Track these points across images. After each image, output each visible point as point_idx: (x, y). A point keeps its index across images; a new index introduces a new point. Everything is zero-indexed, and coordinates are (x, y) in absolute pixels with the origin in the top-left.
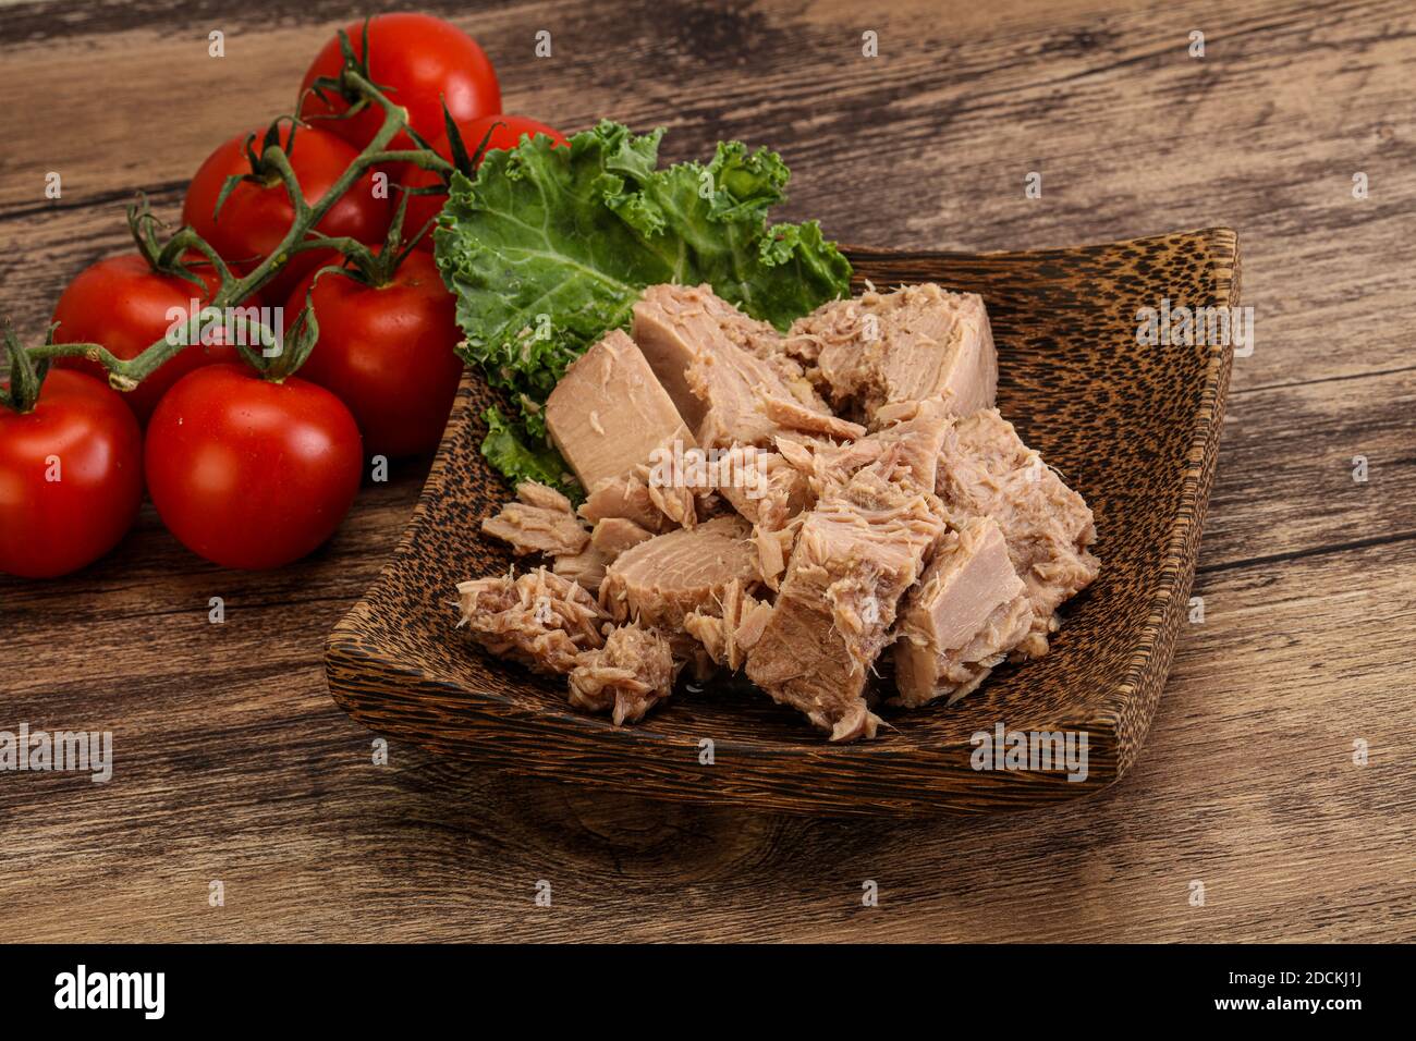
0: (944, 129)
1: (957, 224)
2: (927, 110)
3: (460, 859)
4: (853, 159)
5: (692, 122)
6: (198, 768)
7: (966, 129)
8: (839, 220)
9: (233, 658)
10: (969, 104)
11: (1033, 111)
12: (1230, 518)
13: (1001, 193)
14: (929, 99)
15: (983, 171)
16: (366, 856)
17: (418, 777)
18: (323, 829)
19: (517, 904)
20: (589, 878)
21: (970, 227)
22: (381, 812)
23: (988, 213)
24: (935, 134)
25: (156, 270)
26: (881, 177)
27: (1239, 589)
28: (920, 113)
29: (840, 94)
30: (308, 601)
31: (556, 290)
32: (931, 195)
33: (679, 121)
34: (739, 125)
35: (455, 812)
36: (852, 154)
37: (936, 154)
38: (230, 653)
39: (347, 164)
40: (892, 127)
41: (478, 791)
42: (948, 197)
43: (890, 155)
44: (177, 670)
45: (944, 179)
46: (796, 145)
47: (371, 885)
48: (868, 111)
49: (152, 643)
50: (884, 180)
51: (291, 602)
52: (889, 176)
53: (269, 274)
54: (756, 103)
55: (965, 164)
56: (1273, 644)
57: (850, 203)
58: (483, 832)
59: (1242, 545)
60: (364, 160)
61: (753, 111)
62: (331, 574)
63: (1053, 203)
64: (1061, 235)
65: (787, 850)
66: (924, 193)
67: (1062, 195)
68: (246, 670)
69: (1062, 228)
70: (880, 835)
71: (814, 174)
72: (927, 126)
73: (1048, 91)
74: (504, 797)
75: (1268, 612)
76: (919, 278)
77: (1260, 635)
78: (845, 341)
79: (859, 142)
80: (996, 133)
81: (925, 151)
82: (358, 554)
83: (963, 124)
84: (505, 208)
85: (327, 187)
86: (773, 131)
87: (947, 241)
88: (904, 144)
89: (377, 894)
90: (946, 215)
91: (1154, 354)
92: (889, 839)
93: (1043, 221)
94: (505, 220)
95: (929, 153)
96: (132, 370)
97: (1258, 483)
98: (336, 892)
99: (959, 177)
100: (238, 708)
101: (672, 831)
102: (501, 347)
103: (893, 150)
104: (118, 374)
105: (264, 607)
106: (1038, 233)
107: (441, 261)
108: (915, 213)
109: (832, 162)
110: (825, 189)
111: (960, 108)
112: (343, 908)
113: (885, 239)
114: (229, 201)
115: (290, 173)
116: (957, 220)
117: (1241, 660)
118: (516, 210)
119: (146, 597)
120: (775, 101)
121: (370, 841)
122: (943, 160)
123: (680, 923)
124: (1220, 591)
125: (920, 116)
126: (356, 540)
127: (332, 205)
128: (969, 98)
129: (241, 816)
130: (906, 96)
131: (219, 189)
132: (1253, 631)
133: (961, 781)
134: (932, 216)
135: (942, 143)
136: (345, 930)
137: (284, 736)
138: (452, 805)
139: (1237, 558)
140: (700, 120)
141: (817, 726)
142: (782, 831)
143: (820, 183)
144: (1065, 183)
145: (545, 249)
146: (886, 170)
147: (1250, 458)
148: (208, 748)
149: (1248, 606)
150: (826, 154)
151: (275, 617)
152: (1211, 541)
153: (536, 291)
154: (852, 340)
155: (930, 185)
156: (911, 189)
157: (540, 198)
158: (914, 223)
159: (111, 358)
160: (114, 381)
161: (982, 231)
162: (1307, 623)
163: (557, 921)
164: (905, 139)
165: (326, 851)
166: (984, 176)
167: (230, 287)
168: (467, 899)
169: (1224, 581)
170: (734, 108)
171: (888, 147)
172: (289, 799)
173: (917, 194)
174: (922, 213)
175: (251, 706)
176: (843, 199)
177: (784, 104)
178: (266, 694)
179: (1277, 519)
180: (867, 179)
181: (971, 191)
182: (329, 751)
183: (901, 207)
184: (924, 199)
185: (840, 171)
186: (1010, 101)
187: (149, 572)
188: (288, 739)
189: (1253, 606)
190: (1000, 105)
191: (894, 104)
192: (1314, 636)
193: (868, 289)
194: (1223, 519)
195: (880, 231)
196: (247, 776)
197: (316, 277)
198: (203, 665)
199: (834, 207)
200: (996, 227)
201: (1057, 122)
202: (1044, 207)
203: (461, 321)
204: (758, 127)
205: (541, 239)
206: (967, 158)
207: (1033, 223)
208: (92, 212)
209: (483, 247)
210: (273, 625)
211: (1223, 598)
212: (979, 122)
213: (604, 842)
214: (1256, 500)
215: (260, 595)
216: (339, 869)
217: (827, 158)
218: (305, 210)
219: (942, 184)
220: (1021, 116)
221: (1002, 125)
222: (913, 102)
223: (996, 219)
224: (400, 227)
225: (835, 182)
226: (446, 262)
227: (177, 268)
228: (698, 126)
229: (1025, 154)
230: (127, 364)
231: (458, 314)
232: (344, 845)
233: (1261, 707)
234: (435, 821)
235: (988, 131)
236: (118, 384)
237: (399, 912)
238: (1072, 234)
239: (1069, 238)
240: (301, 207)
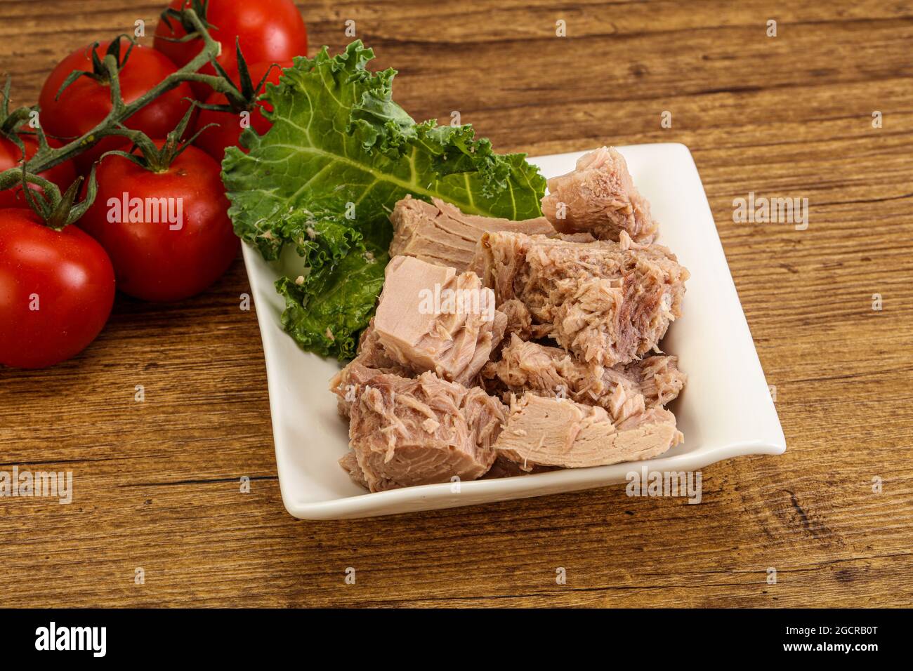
39: (164, 77)
53: (78, 148)
60: (175, 77)
85: (144, 93)
114: (70, 88)
115: (116, 79)
167: (44, 153)
197: (103, 156)
218: (120, 106)
227: (12, 133)
240: (118, 104)
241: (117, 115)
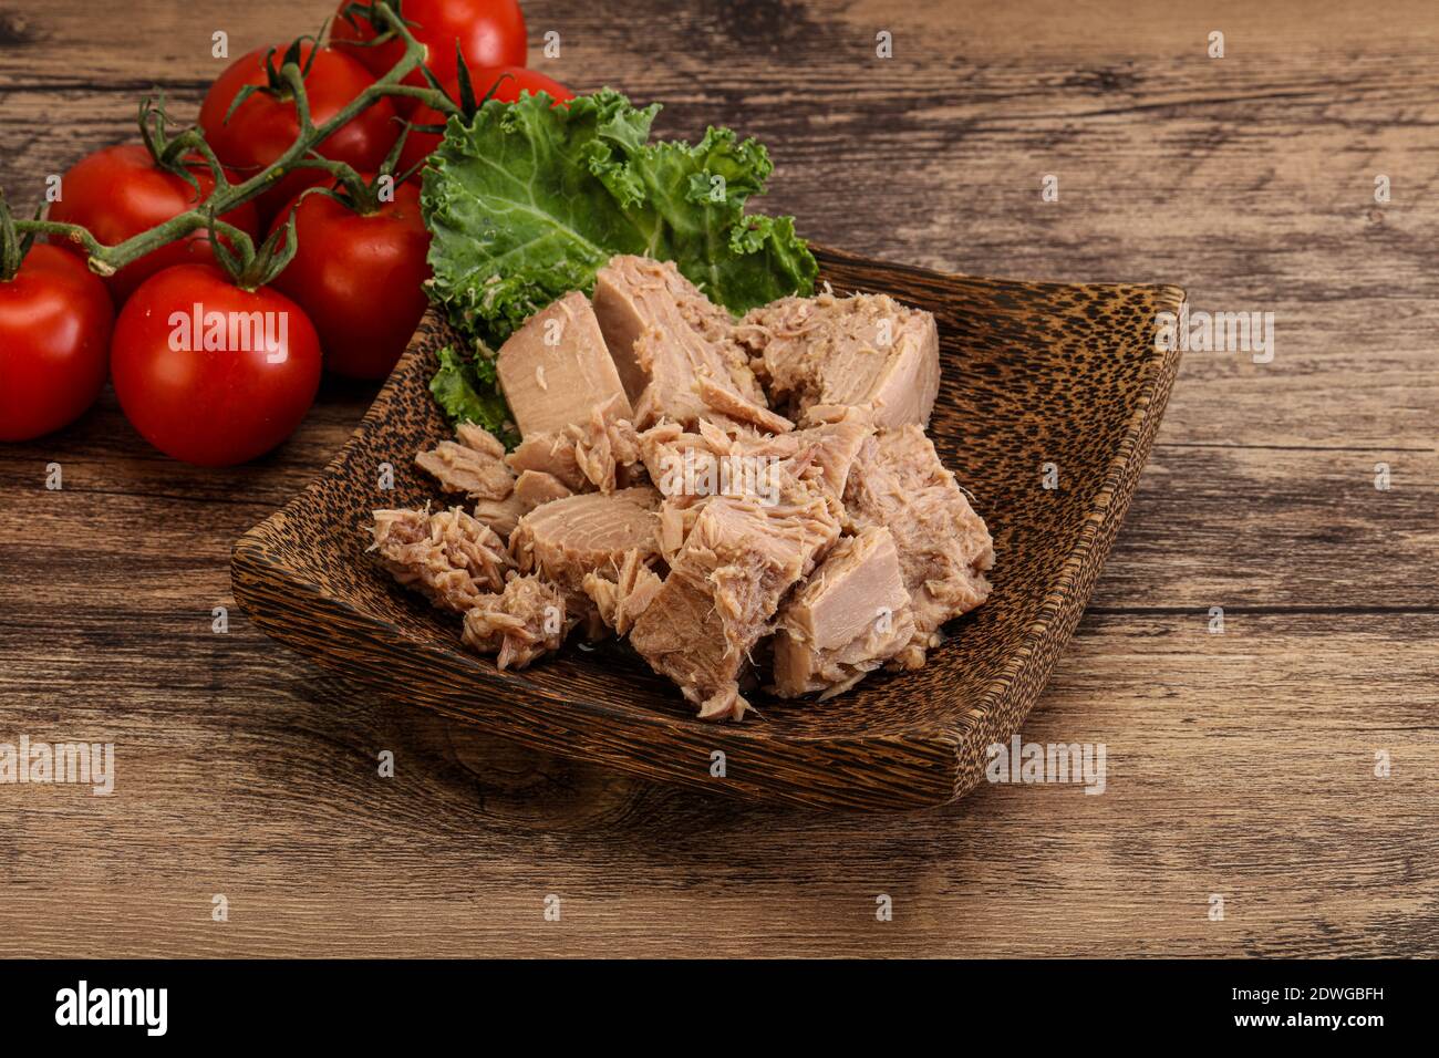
0: (953, 146)
1: (943, 240)
2: (940, 124)
3: (335, 772)
4: (860, 161)
5: (714, 101)
6: (109, 644)
7: (974, 148)
8: (832, 218)
9: (165, 546)
10: (982, 125)
11: (1043, 141)
12: (1139, 565)
13: (993, 216)
14: (945, 114)
15: (980, 192)
16: (247, 754)
17: (313, 687)
18: (213, 722)
19: (379, 823)
20: (452, 810)
21: (957, 245)
22: (271, 714)
23: (976, 234)
24: (943, 149)
25: (158, 164)
26: (882, 182)
27: (1132, 635)
28: (934, 126)
29: (861, 96)
30: (247, 503)
31: (531, 244)
32: (926, 207)
33: (701, 98)
34: (758, 110)
35: (340, 726)
36: (859, 156)
37: (940, 168)
38: (163, 541)
39: (360, 91)
40: (904, 136)
41: (366, 710)
42: (942, 212)
43: (895, 162)
44: (109, 548)
45: (942, 194)
46: (807, 138)
47: (245, 782)
48: (884, 117)
49: (91, 519)
50: (884, 186)
51: (231, 502)
52: (889, 182)
53: (263, 185)
54: (778, 92)
55: (965, 182)
56: (1152, 693)
57: (847, 203)
58: (363, 750)
59: (1144, 593)
60: (375, 91)
61: (774, 99)
62: (274, 481)
63: (1040, 234)
64: (1042, 266)
65: (645, 814)
66: (920, 204)
67: (1051, 228)
68: (174, 559)
69: (1043, 259)
70: (736, 814)
71: (818, 169)
72: (938, 140)
73: (1060, 124)
74: (389, 720)
75: (1154, 662)
76: (876, 287)
77: (1141, 682)
78: (792, 338)
79: (869, 146)
80: (1002, 158)
81: (930, 164)
82: (304, 465)
83: (971, 144)
84: (496, 158)
85: (337, 111)
86: (788, 121)
87: (932, 255)
88: (911, 154)
89: (250, 792)
90: (936, 229)
91: (1087, 396)
92: (744, 819)
93: (1027, 250)
94: (493, 168)
95: (934, 166)
96: (111, 256)
97: (1174, 535)
98: (211, 784)
99: (956, 194)
100: (158, 594)
101: (541, 778)
102: (466, 291)
103: (899, 158)
104: (98, 259)
105: (203, 502)
106: (1020, 261)
107: (424, 200)
108: (906, 223)
109: (838, 161)
110: (826, 186)
111: (972, 127)
112: (214, 800)
113: (873, 243)
114: (243, 108)
115: (302, 91)
116: (945, 235)
117: (1118, 703)
118: (506, 161)
119: (95, 474)
120: (797, 92)
121: (254, 741)
122: (945, 175)
123: (529, 866)
124: (1113, 634)
125: (933, 129)
126: (305, 452)
127: (338, 128)
128: (984, 119)
129: (139, 697)
130: (923, 108)
131: (234, 94)
132: (1136, 678)
133: (807, 775)
134: (921, 228)
135: (947, 159)
136: (213, 821)
137: (195, 628)
138: (340, 720)
139: (1137, 605)
140: (721, 100)
141: (689, 701)
142: (644, 795)
143: (822, 179)
144: (1057, 216)
145: (528, 203)
146: (888, 177)
147: (1172, 510)
148: (122, 627)
149: (1137, 652)
150: (835, 152)
151: (212, 513)
152: (1117, 584)
153: (511, 242)
154: (799, 337)
155: (927, 198)
156: (907, 199)
157: (531, 153)
158: (903, 232)
159: (93, 241)
160: (92, 264)
161: (967, 250)
162: (1189, 677)
163: (413, 845)
164: (913, 150)
165: (211, 744)
166: (981, 198)
167: (223, 191)
168: (333, 811)
169: (1119, 625)
170: (757, 93)
171: (895, 155)
172: (187, 689)
173: (913, 205)
174: (914, 224)
175: (171, 594)
176: (841, 198)
177: (805, 97)
178: (188, 585)
179: (1184, 573)
180: (868, 182)
181: (966, 210)
182: (234, 649)
183: (895, 215)
184: (919, 210)
185: (843, 170)
186: (1022, 128)
187: (102, 451)
188: (199, 631)
189: (1142, 653)
190: (1012, 130)
191: (911, 114)
192: (1193, 691)
193: (825, 291)
194: (1132, 565)
195: (869, 234)
196: (153, 660)
197: (303, 195)
198: (135, 548)
199: (830, 204)
200: (980, 249)
201: (1063, 155)
202: (1031, 236)
203: (432, 260)
204: (775, 115)
205: (524, 192)
206: (969, 177)
207: (1016, 251)
208: (124, 97)
209: (464, 192)
210: (209, 521)
211: (1114, 641)
212: (987, 144)
213: (474, 778)
214: (1168, 552)
215: (202, 490)
216: (219, 762)
217: (834, 156)
218: (310, 129)
219: (939, 199)
220: (1029, 145)
221: (1009, 150)
222: (929, 114)
223: (983, 241)
224: (396, 159)
225: (837, 181)
226: (428, 201)
227: (177, 165)
228: (719, 105)
229: (1025, 182)
230: (107, 250)
231: (430, 252)
232: (230, 741)
233: (1126, 751)
234: (319, 731)
235: (995, 154)
236: (96, 267)
237: (266, 813)
238: (1052, 267)
239: (1048, 270)
240: (307, 127)
241: (308, 140)
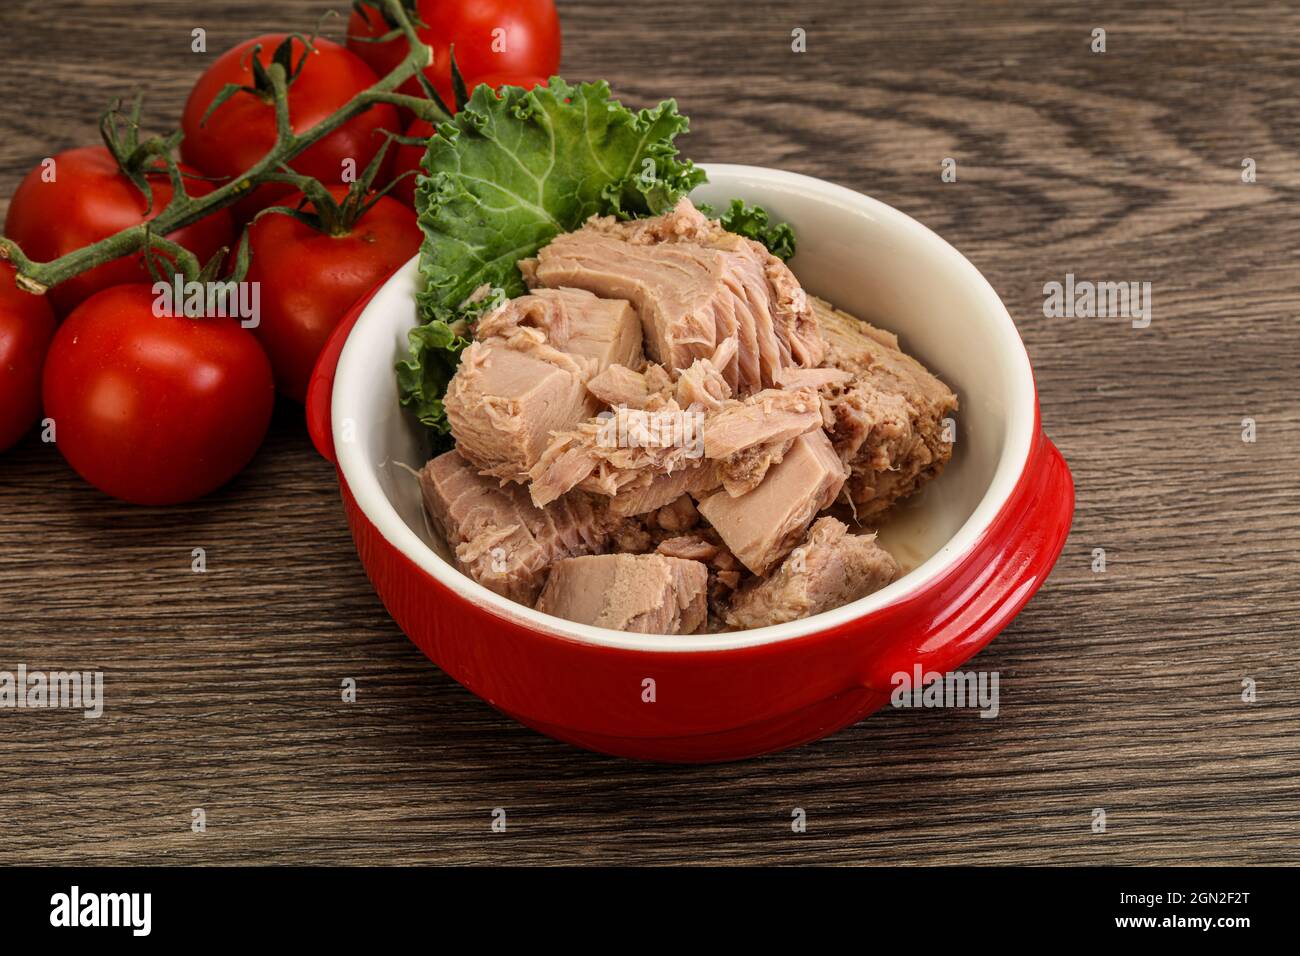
25: (122, 172)
39: (350, 96)
53: (228, 197)
60: (368, 96)
85: (323, 117)
96: (42, 273)
104: (26, 276)
114: (221, 109)
115: (282, 95)
159: (22, 257)
160: (20, 282)
167: (180, 203)
197: (258, 215)
218: (288, 138)
227: (142, 174)
230: (38, 266)
236: (24, 286)
240: (285, 134)
241: (284, 150)
